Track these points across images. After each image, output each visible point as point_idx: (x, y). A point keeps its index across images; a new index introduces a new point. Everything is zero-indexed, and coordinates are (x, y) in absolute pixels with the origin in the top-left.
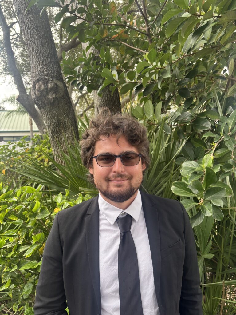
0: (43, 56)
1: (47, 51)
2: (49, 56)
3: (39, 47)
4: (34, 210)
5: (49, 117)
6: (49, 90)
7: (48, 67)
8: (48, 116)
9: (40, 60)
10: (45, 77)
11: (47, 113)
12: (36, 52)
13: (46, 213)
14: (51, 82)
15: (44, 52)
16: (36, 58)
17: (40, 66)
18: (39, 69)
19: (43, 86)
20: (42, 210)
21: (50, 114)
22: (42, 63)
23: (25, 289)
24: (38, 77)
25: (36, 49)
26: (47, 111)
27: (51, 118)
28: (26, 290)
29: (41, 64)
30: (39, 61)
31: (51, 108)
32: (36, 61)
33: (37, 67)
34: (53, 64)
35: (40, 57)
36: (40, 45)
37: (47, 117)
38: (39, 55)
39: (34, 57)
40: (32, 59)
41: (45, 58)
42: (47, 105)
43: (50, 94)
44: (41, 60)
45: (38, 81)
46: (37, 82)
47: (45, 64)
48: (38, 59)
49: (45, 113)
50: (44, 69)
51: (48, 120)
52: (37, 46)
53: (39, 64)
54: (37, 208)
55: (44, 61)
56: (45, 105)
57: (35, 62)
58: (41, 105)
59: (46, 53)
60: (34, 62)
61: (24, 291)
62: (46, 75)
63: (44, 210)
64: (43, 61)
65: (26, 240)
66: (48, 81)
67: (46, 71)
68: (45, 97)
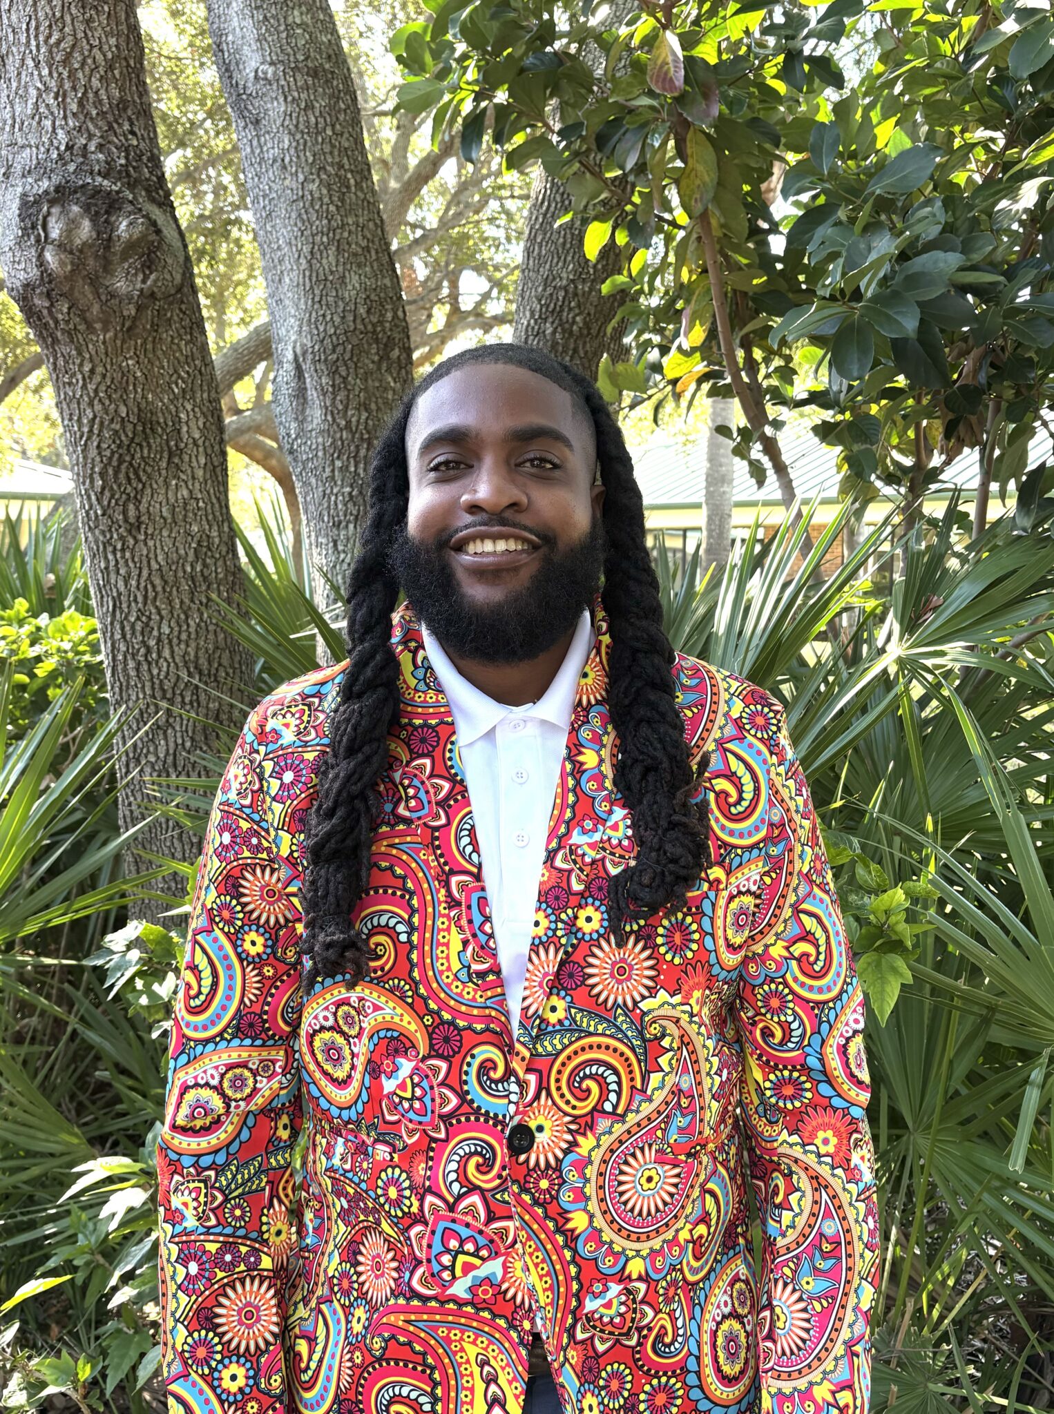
0: (87, 69)
1: (106, 47)
2: (116, 72)
3: (68, 19)
6: (118, 248)
7: (111, 128)
8: (91, 387)
9: (67, 85)
10: (99, 179)
11: (92, 371)
12: (52, 40)
14: (130, 213)
15: (92, 46)
16: (45, 72)
17: (65, 117)
18: (61, 134)
19: (86, 229)
22: (81, 104)
24: (56, 179)
25: (50, 26)
26: (91, 360)
29: (74, 107)
30: (60, 95)
32: (47, 89)
33: (47, 123)
34: (130, 119)
35: (72, 74)
36: (74, 11)
38: (66, 61)
39: (37, 66)
40: (19, 74)
41: (95, 83)
42: (98, 326)
43: (120, 273)
44: (74, 88)
45: (60, 195)
46: (52, 203)
47: (94, 112)
48: (61, 86)
49: (81, 365)
50: (90, 137)
51: (91, 404)
52: (58, 14)
53: (63, 105)
55: (91, 95)
56: (90, 328)
57: (39, 96)
58: (67, 322)
59: (99, 57)
60: (33, 92)
62: (99, 173)
64: (84, 94)
66: (113, 204)
67: (100, 147)
68: (94, 282)
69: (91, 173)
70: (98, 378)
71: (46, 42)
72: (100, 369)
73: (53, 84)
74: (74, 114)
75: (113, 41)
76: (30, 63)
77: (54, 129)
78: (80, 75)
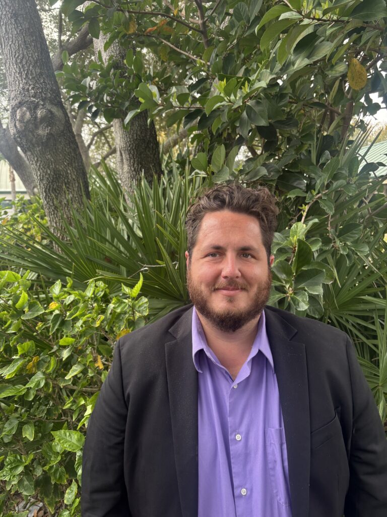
0: (28, 64)
1: (34, 56)
2: (38, 64)
3: (21, 49)
4: (17, 306)
5: (40, 166)
6: (38, 120)
7: (36, 81)
8: (38, 164)
9: (22, 70)
10: (32, 98)
11: (37, 160)
12: (16, 56)
13: (38, 311)
14: (41, 108)
15: (29, 57)
16: (15, 67)
17: (22, 80)
18: (21, 86)
19: (28, 115)
20: (31, 306)
21: (41, 161)
22: (26, 75)
23: (6, 428)
24: (19, 99)
25: (15, 52)
26: (36, 156)
27: (44, 167)
28: (8, 429)
29: (24, 76)
30: (20, 73)
31: (44, 150)
32: (16, 72)
33: (17, 82)
34: (43, 78)
35: (23, 66)
36: (22, 46)
37: (36, 165)
38: (21, 62)
39: (13, 65)
40: (9, 68)
41: (31, 68)
42: (36, 145)
43: (41, 128)
44: (24, 71)
45: (20, 105)
46: (18, 108)
47: (31, 77)
48: (20, 70)
49: (34, 158)
50: (30, 85)
52: (17, 48)
53: (21, 76)
54: (23, 303)
55: (30, 72)
56: (33, 145)
57: (15, 74)
58: (26, 145)
59: (32, 59)
60: (13, 73)
61: (5, 431)
62: (32, 96)
63: (34, 306)
64: (28, 72)
65: (6, 354)
66: (36, 106)
67: (33, 88)
68: (32, 132)
69: (30, 97)
72: (39, 159)
73: (18, 70)
74: (25, 79)
75: (36, 54)
76: (11, 64)
77: (19, 84)
78: (25, 66)
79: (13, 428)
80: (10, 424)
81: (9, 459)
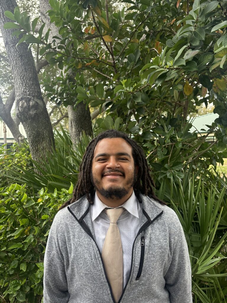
1: (30, 76)
2: (31, 79)
3: (23, 72)
4: (22, 200)
5: (29, 129)
6: (30, 107)
7: (30, 88)
9: (23, 82)
11: (28, 126)
12: (21, 75)
13: (32, 203)
14: (32, 101)
17: (23, 87)
19: (25, 104)
22: (25, 84)
23: (12, 265)
24: (21, 96)
25: (20, 73)
26: (28, 124)
27: (32, 130)
31: (32, 122)
34: (34, 86)
35: (24, 80)
36: (24, 71)
38: (23, 78)
39: (19, 80)
40: (17, 81)
41: (28, 81)
43: (31, 111)
45: (22, 99)
46: (20, 101)
47: (27, 86)
49: (27, 126)
50: (27, 90)
51: (29, 131)
52: (21, 71)
54: (24, 199)
55: (27, 83)
56: (27, 119)
59: (28, 77)
60: (18, 84)
62: (28, 95)
66: (30, 100)
67: (28, 91)
68: (27, 113)
69: (27, 95)
70: (29, 127)
71: (20, 76)
72: (29, 126)
73: (21, 82)
74: (24, 86)
75: (31, 74)
76: (18, 79)
77: (21, 89)
78: (25, 80)
79: (16, 265)
80: (14, 263)
81: (13, 282)
